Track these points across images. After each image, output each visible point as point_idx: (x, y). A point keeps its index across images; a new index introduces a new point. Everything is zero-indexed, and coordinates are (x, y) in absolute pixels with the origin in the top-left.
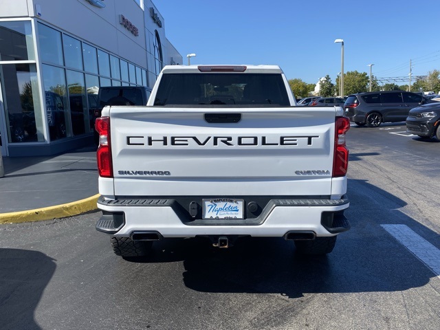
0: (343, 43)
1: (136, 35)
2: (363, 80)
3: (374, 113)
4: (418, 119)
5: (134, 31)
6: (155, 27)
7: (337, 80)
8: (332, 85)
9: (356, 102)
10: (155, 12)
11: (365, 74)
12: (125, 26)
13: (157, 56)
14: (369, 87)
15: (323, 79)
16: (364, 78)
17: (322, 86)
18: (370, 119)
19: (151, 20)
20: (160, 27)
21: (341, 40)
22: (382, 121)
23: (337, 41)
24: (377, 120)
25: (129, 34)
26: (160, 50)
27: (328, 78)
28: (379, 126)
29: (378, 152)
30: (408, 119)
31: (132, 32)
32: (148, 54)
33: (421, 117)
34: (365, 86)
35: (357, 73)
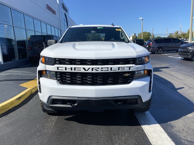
0: (142, 19)
1: (55, 14)
2: (149, 35)
3: (159, 48)
4: (185, 50)
5: (54, 12)
6: (65, 12)
7: (139, 35)
8: (137, 37)
9: (151, 43)
10: (64, 5)
11: (149, 33)
12: (49, 10)
13: (66, 24)
14: (151, 37)
15: (133, 35)
16: (149, 34)
17: (133, 37)
18: (158, 50)
19: (62, 9)
20: (67, 12)
21: (142, 18)
22: (163, 51)
23: (140, 18)
24: (161, 51)
25: (51, 13)
26: (67, 21)
27: (135, 34)
28: (162, 53)
29: (168, 67)
30: (179, 50)
31: (53, 13)
32: (61, 23)
33: (187, 49)
34: (149, 37)
35: (146, 32)
